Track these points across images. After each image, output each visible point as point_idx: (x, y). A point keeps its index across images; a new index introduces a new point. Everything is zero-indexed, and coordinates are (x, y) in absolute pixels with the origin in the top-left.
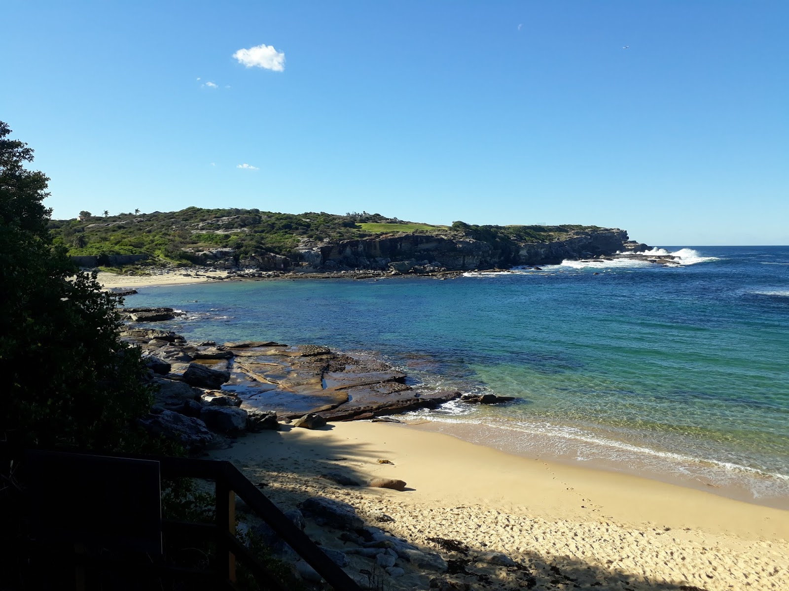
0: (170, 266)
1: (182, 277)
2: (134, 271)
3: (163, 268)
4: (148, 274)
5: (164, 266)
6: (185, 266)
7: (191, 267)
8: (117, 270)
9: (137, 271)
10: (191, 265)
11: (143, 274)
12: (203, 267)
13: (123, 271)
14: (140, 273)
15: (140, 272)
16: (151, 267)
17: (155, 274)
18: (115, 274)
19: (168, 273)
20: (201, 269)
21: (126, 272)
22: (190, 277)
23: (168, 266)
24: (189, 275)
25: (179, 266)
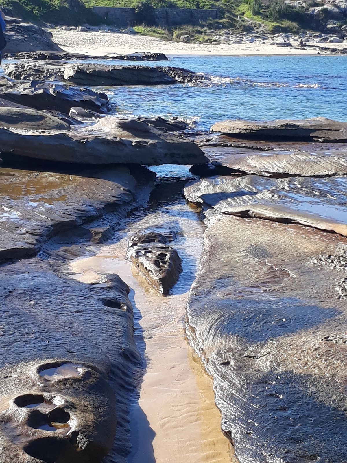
0: (259, 30)
1: (275, 46)
2: (192, 36)
3: (245, 33)
4: (215, 41)
5: (249, 30)
6: (286, 30)
7: (296, 33)
8: (163, 32)
9: (198, 36)
10: (298, 29)
11: (207, 41)
12: (317, 34)
13: (175, 35)
14: (201, 40)
15: (201, 37)
16: (225, 30)
17: (228, 42)
18: (158, 39)
19: (251, 41)
20: (315, 36)
21: (178, 37)
22: (289, 48)
23: (256, 30)
24: (289, 45)
25: (276, 30)
